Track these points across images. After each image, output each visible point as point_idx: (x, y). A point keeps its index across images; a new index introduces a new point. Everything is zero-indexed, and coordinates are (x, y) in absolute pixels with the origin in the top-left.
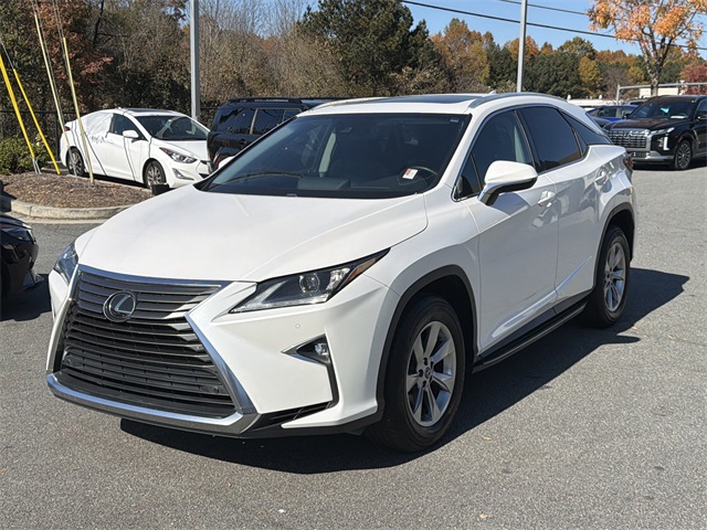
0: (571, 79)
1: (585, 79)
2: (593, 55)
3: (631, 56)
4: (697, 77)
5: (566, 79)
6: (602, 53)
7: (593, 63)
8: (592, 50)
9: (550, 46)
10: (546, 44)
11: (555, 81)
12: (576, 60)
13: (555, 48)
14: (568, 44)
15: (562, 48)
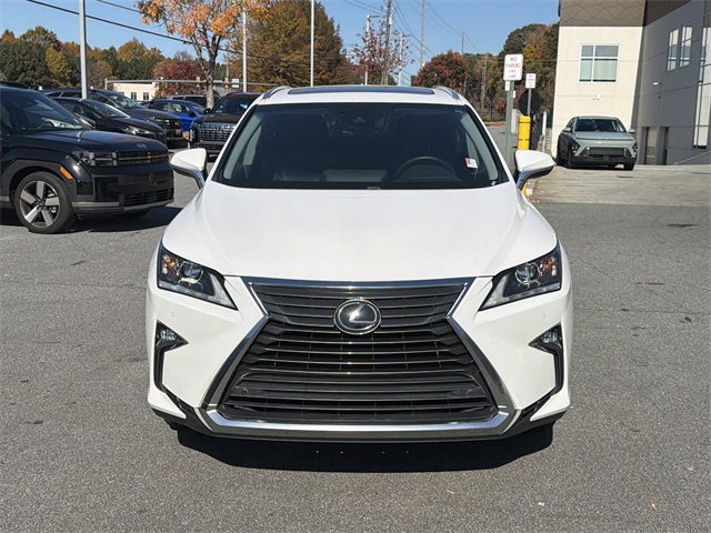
0: (39, 69)
1: (54, 71)
2: (58, 46)
3: (96, 49)
4: (171, 75)
5: (34, 69)
6: (67, 44)
7: (60, 55)
8: (57, 41)
9: (12, 34)
10: (7, 31)
11: (22, 71)
12: (42, 51)
13: (17, 36)
14: (31, 33)
15: (24, 37)
